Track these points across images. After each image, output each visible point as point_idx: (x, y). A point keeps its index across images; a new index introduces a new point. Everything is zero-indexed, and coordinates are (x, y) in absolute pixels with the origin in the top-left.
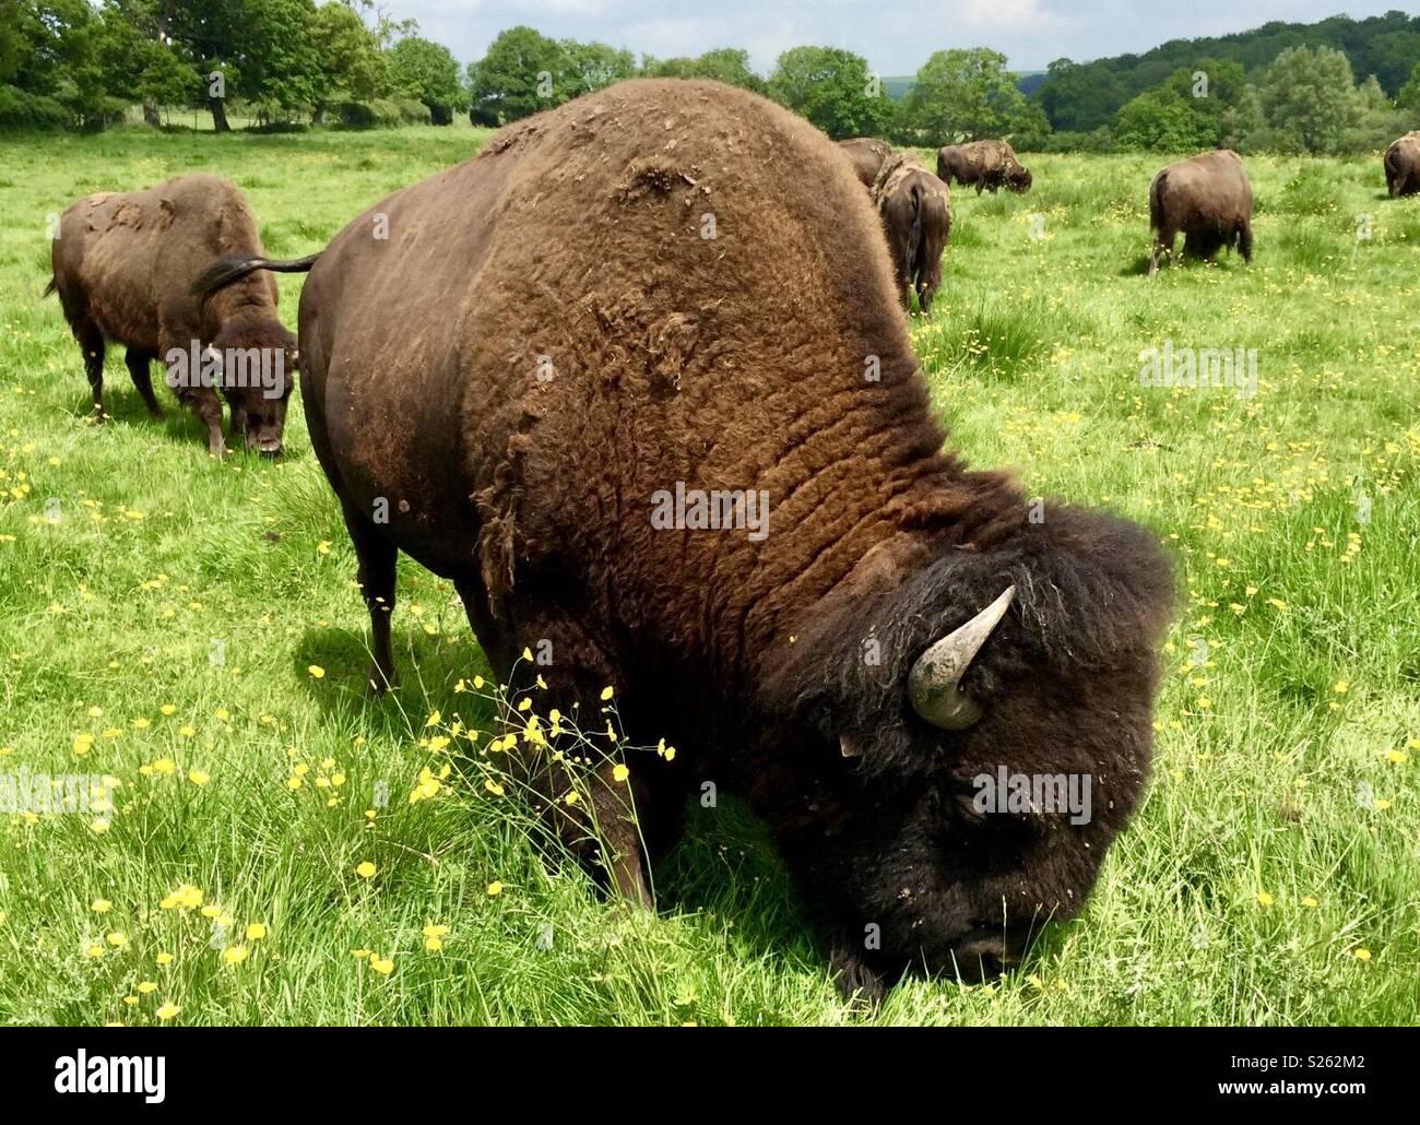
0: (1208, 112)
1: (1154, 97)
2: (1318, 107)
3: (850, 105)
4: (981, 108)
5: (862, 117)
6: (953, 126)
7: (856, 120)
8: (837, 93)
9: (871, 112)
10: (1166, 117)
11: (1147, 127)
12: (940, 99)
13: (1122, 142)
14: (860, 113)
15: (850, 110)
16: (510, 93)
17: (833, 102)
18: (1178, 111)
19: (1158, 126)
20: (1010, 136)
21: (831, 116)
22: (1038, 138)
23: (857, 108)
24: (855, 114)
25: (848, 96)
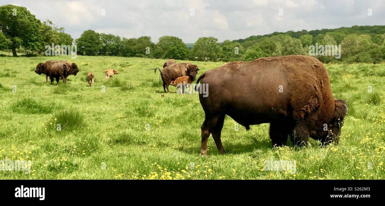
0: (268, 53)
1: (255, 49)
2: (295, 52)
3: (178, 50)
4: (212, 52)
5: (182, 53)
6: (205, 56)
7: (180, 54)
8: (175, 48)
9: (184, 52)
10: (258, 54)
11: (254, 57)
12: (201, 49)
13: (248, 60)
14: (181, 52)
15: (179, 52)
16: (87, 47)
17: (174, 50)
18: (261, 53)
19: (256, 56)
20: (219, 59)
21: (174, 53)
22: (226, 59)
23: (180, 51)
24: (180, 53)
25: (178, 49)
